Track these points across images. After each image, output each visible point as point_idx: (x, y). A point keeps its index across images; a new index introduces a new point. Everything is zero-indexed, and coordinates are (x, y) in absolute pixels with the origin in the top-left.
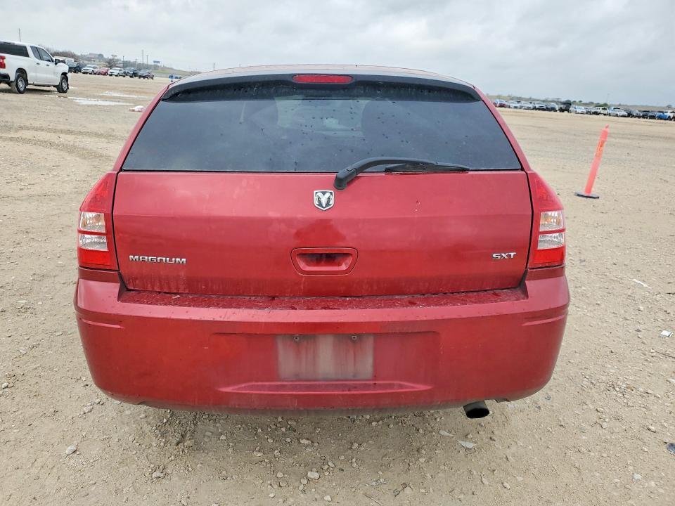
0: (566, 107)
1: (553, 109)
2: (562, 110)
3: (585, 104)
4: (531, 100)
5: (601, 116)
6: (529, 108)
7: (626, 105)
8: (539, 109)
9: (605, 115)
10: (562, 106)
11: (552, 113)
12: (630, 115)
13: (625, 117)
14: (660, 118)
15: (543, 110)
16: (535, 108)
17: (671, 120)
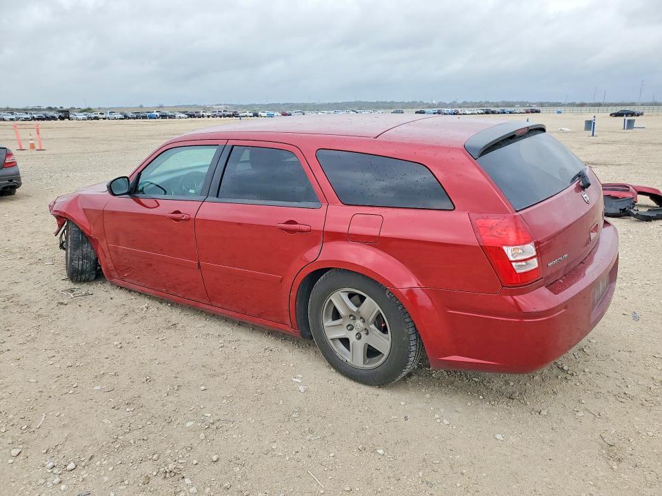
0: (65, 115)
1: (53, 118)
2: (62, 118)
3: (84, 111)
4: (26, 111)
5: (101, 121)
6: (26, 119)
7: (121, 108)
8: (38, 119)
9: (104, 119)
10: (61, 114)
11: (53, 122)
12: (126, 117)
13: (122, 119)
14: (151, 117)
15: (43, 119)
16: (34, 119)
17: (158, 118)
